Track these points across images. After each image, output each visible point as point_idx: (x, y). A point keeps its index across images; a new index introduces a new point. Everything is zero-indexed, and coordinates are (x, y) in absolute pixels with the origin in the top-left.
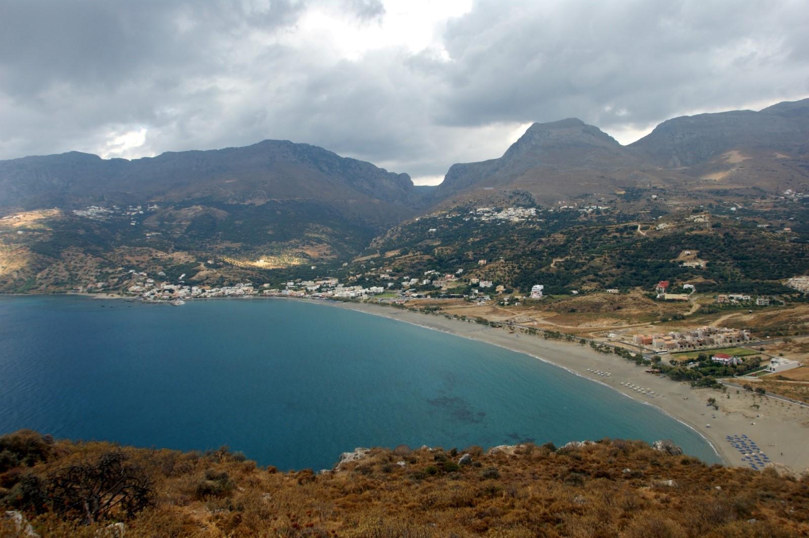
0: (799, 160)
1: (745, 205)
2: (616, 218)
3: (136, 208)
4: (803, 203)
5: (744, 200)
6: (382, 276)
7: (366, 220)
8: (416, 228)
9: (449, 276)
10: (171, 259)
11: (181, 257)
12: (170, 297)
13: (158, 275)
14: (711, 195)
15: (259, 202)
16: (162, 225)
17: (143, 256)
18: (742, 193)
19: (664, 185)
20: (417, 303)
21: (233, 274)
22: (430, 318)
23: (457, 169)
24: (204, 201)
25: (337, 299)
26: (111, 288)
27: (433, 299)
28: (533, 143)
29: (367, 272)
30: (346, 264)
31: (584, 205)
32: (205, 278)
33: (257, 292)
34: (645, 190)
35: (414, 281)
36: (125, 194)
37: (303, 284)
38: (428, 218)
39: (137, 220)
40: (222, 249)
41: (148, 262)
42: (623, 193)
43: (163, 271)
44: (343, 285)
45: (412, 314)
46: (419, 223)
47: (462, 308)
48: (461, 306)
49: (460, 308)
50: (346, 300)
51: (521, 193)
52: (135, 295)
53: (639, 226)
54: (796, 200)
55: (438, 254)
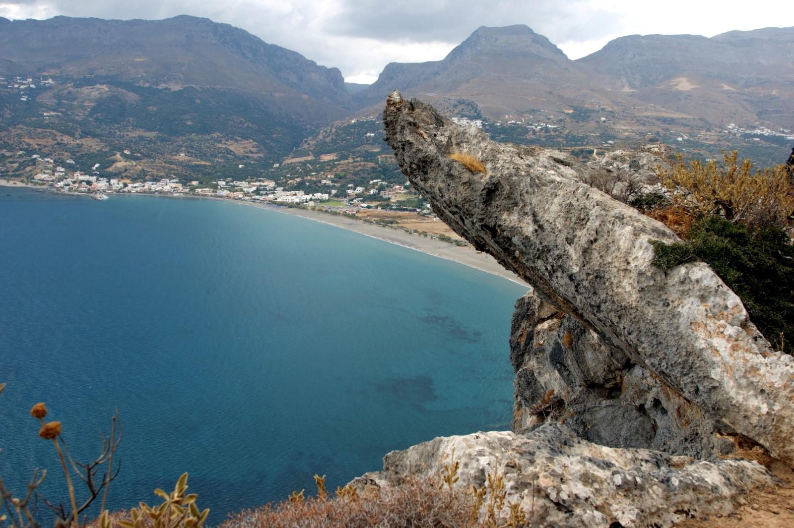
0: (744, 94)
1: (691, 136)
2: (565, 138)
3: (26, 80)
4: (745, 138)
5: (689, 131)
6: (324, 182)
7: (293, 117)
8: (352, 130)
9: (398, 187)
10: (80, 146)
11: (92, 145)
12: (89, 190)
13: (66, 163)
14: (658, 122)
15: (176, 87)
16: (59, 104)
17: (45, 140)
18: (688, 124)
19: (612, 108)
20: (369, 214)
21: (156, 168)
22: (387, 231)
23: (393, 69)
24: (110, 80)
25: (281, 204)
26: (10, 173)
27: (384, 211)
28: (479, 48)
29: (307, 176)
30: (276, 165)
31: (532, 122)
32: (123, 170)
33: (187, 190)
34: (593, 111)
35: (360, 190)
36: (10, 61)
37: (236, 184)
38: (365, 120)
39: (29, 96)
40: (135, 137)
41: (53, 146)
42: (571, 111)
43: (71, 158)
44: (282, 188)
45: (367, 225)
46: (355, 125)
47: (418, 222)
48: (416, 221)
49: (416, 223)
50: (291, 206)
51: (466, 102)
52: (43, 184)
53: (595, 151)
54: (738, 135)
55: (382, 162)
